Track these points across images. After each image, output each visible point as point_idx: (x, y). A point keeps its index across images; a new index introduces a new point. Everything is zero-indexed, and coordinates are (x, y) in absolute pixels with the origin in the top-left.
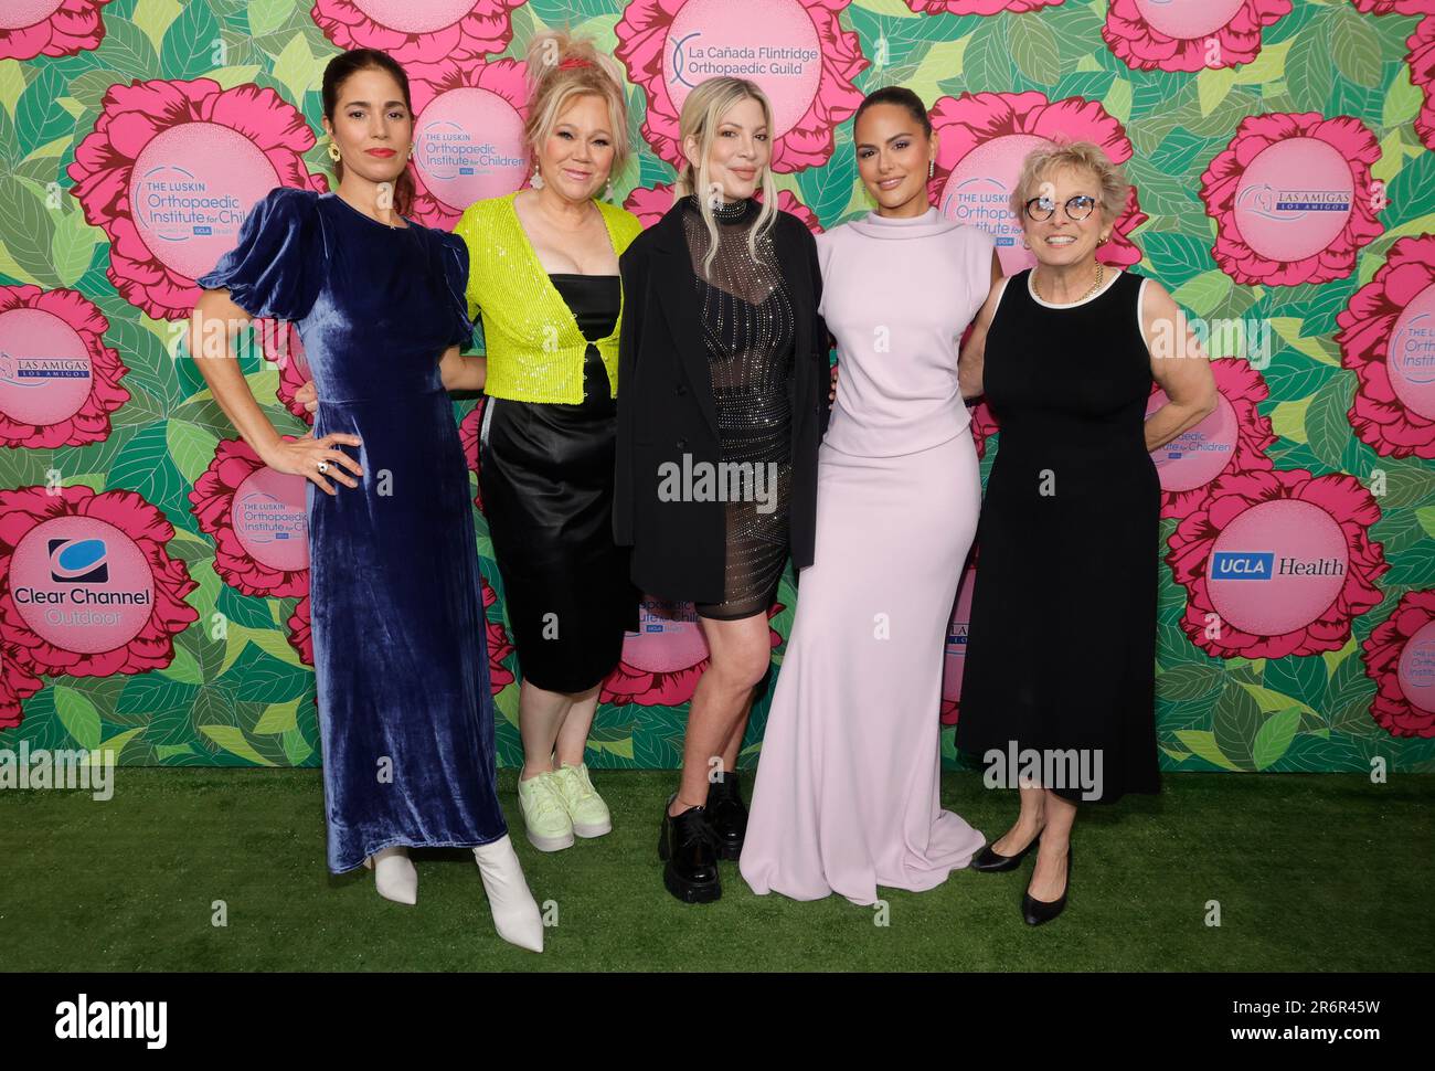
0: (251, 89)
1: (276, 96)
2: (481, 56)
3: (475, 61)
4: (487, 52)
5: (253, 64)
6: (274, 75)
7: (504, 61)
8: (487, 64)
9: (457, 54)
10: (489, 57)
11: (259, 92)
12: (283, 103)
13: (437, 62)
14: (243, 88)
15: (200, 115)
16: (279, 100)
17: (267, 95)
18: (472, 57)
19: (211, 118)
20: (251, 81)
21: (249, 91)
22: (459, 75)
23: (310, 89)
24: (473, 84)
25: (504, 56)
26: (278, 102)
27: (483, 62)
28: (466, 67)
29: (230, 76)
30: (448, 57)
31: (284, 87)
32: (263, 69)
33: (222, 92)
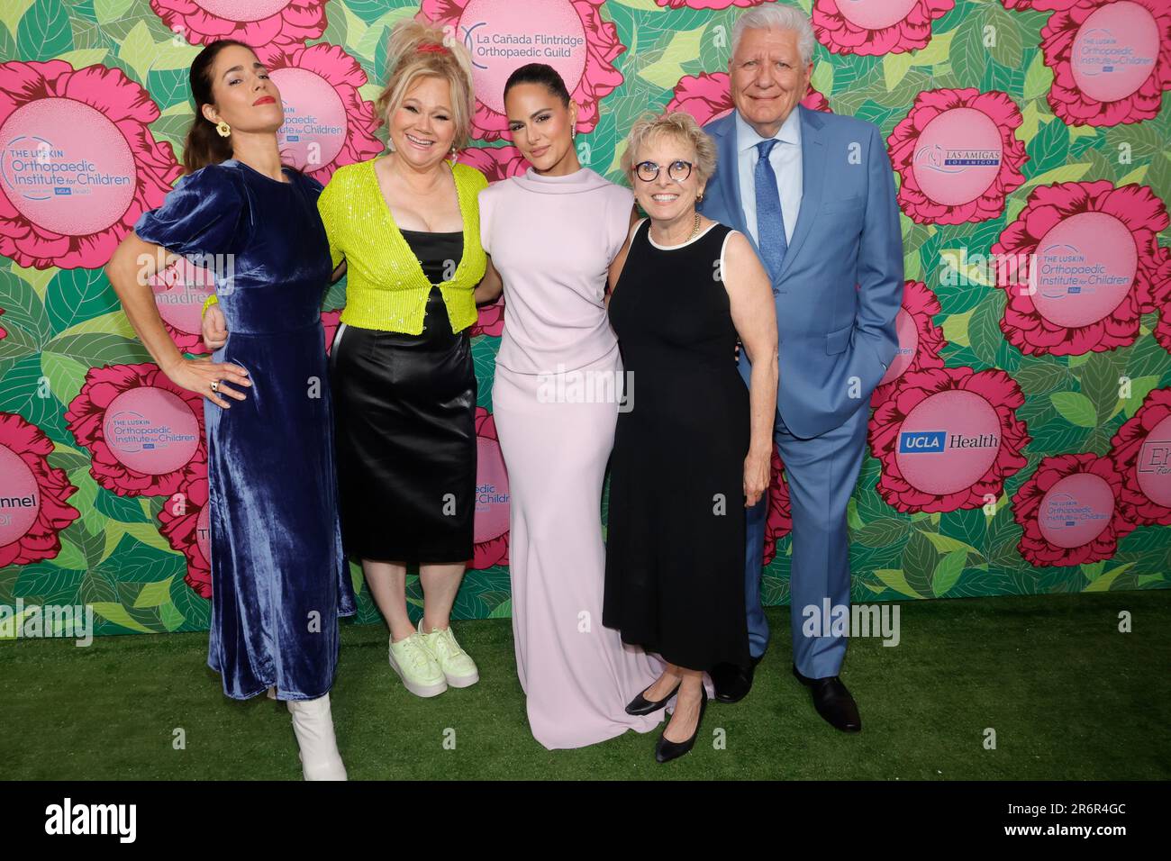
0: (101, 69)
1: (123, 75)
2: (301, 41)
3: (296, 46)
4: (305, 38)
5: (101, 47)
6: (120, 57)
7: (320, 45)
8: (306, 48)
9: (279, 39)
10: (308, 42)
11: (107, 72)
12: (129, 82)
13: (263, 46)
14: (93, 68)
15: (55, 92)
16: (126, 79)
17: (114, 75)
18: (293, 42)
19: (65, 94)
20: (99, 62)
21: (98, 70)
22: (283, 58)
23: (153, 69)
24: (295, 65)
25: (320, 41)
26: (125, 79)
27: (303, 46)
28: (289, 50)
29: (81, 58)
30: (272, 42)
31: (130, 68)
32: (110, 52)
33: (74, 72)
